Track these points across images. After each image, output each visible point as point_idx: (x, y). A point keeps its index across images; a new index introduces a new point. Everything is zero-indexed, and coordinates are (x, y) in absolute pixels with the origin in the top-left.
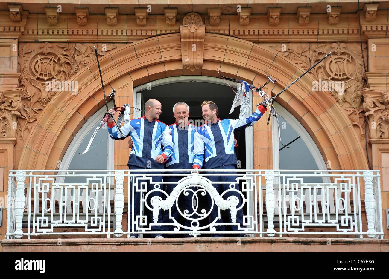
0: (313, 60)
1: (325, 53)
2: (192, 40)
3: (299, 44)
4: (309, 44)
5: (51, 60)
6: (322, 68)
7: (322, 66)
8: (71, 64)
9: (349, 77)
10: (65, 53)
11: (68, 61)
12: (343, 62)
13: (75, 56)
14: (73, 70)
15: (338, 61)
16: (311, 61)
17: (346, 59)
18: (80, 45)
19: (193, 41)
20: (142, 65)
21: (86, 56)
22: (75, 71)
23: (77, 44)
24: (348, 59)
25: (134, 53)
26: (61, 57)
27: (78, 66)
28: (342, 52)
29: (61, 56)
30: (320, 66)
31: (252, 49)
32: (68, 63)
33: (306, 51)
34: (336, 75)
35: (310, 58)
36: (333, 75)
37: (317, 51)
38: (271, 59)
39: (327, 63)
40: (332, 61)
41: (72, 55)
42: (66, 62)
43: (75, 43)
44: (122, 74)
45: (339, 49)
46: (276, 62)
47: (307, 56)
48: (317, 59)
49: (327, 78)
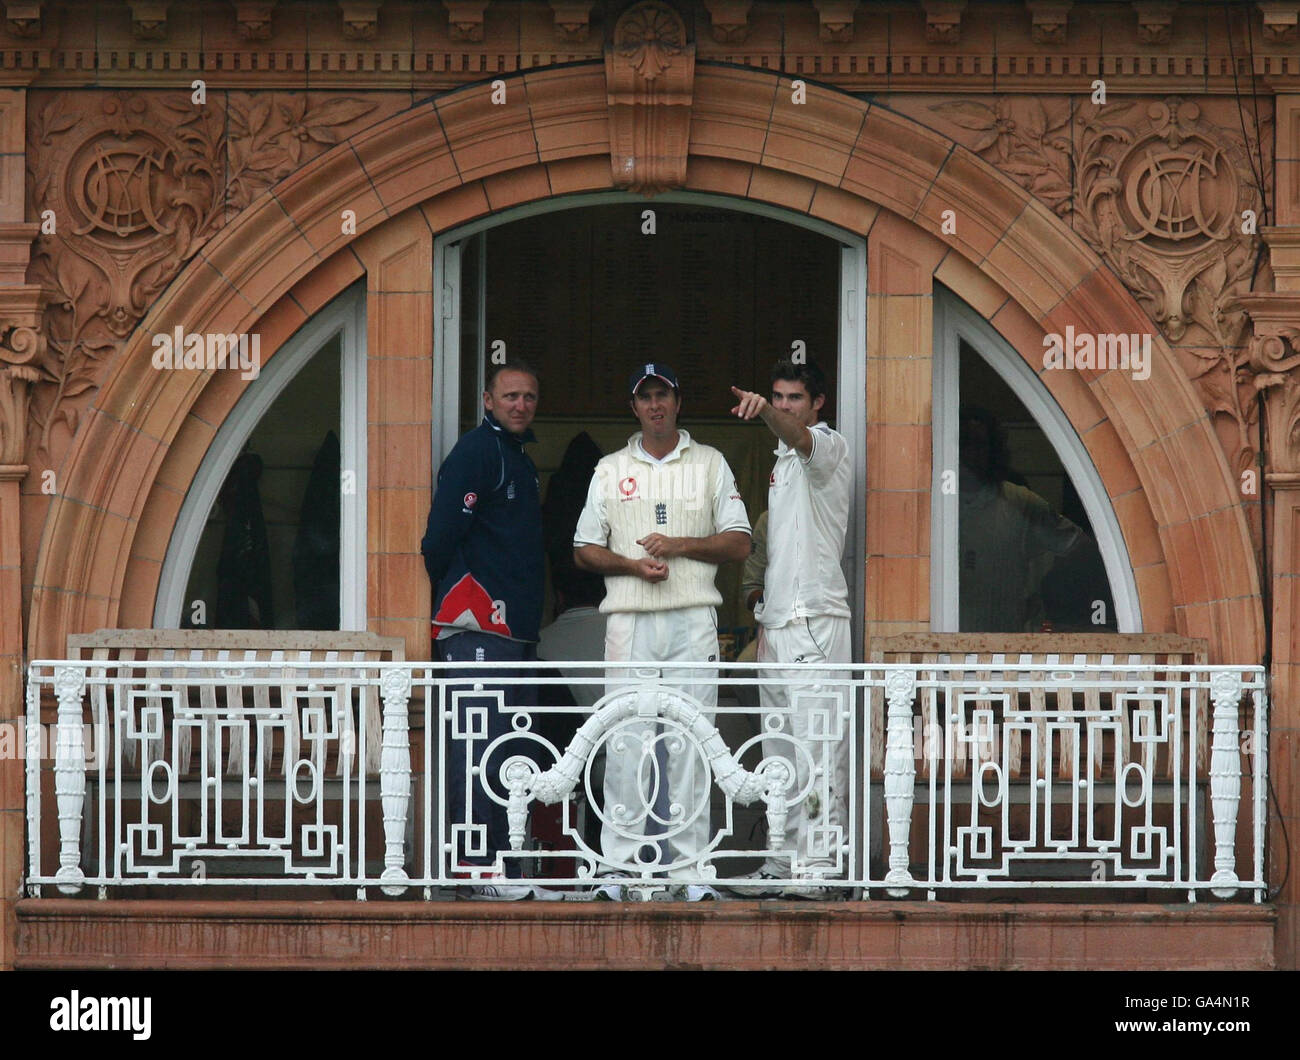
0: (1082, 162)
1: (1124, 140)
2: (647, 100)
3: (1035, 101)
4: (1069, 101)
5: (144, 160)
6: (1114, 197)
7: (1112, 189)
8: (211, 174)
9: (1208, 233)
10: (190, 134)
11: (201, 165)
12: (1187, 175)
13: (226, 144)
14: (220, 197)
15: (1170, 174)
16: (1076, 164)
17: (1198, 165)
18: (243, 97)
19: (650, 102)
20: (467, 179)
21: (266, 143)
22: (227, 199)
23: (232, 95)
24: (1205, 164)
25: (436, 137)
26: (177, 150)
27: (236, 180)
28: (1184, 135)
29: (178, 144)
30: (1105, 190)
31: (864, 125)
32: (203, 173)
33: (1061, 127)
34: (1160, 224)
35: (1070, 157)
36: (1150, 227)
37: (1098, 129)
38: (933, 163)
39: (1130, 179)
40: (1147, 172)
41: (215, 138)
42: (196, 168)
43: (226, 91)
44: (393, 211)
45: (1173, 128)
46: (948, 172)
47: (1062, 148)
48: (1096, 161)
49: (1131, 237)
